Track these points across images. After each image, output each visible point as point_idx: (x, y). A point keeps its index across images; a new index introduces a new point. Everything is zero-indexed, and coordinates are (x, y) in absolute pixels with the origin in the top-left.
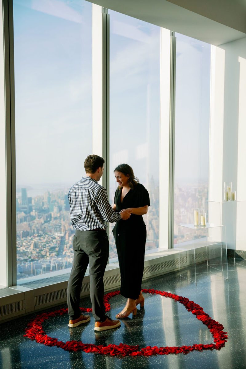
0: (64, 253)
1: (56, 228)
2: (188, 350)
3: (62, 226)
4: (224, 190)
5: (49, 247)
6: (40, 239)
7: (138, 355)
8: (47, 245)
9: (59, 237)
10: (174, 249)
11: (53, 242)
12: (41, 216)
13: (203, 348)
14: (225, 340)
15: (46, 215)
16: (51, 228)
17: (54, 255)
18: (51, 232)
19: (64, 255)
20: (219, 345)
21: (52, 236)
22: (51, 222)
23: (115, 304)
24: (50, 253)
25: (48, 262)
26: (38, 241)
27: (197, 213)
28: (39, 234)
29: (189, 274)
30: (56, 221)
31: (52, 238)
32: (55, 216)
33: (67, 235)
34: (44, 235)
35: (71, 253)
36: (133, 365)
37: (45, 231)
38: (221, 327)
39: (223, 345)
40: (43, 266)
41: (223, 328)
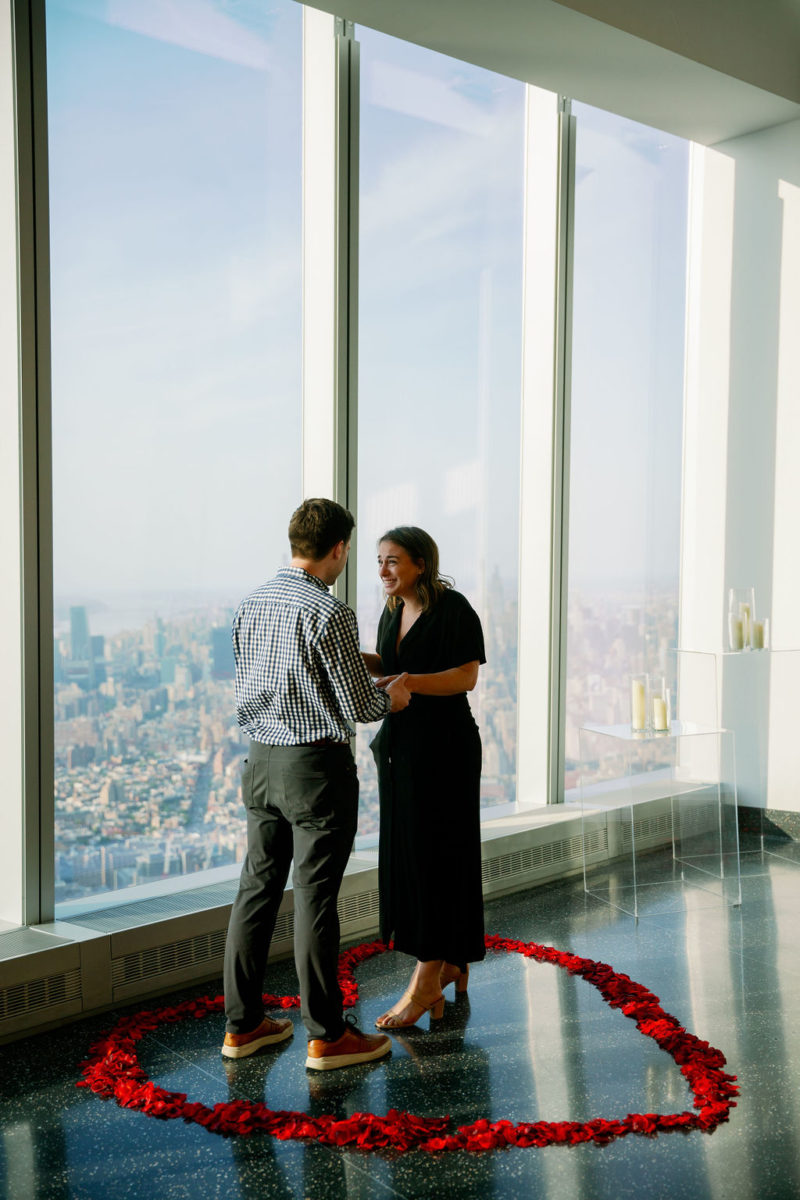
0: (207, 817)
1: (183, 736)
2: (611, 1133)
3: (202, 729)
4: (730, 615)
5: (160, 799)
6: (130, 773)
7: (446, 1149)
8: (153, 792)
9: (191, 767)
10: (567, 804)
11: (173, 783)
12: (132, 698)
13: (657, 1125)
14: (730, 1099)
15: (151, 692)
16: (165, 736)
17: (175, 825)
18: (165, 748)
19: (209, 823)
20: (711, 1115)
21: (170, 764)
22: (167, 715)
23: (373, 982)
24: (162, 817)
25: (157, 846)
26: (124, 779)
27: (643, 690)
28: (128, 757)
29: (613, 886)
30: (182, 713)
31: (169, 768)
32: (180, 697)
33: (218, 759)
34: (142, 758)
35: (237, 817)
36: (430, 1182)
37: (147, 746)
38: (718, 1057)
39: (723, 1117)
40: (140, 860)
41: (723, 1061)
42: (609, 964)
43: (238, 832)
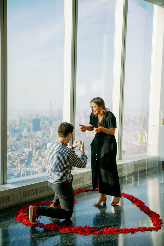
0: (31, 164)
1: (26, 145)
2: (135, 231)
3: (30, 143)
4: (161, 117)
5: (20, 160)
6: (13, 153)
7: (98, 234)
8: (18, 158)
9: (27, 152)
10: (122, 160)
11: (23, 156)
12: (14, 135)
13: (144, 229)
14: (161, 224)
15: (18, 134)
16: (21, 145)
17: (23, 166)
18: (21, 147)
19: (32, 166)
20: (157, 228)
21: (22, 151)
22: (22, 140)
23: (79, 199)
24: (21, 164)
25: (19, 171)
26: (11, 155)
27: (141, 134)
28: (12, 149)
29: (133, 178)
30: (26, 139)
31: (22, 152)
32: (25, 135)
33: (34, 150)
34: (16, 150)
35: (38, 164)
36: (95, 240)
37: (17, 147)
38: (158, 216)
39: (160, 228)
40: (15, 174)
41: (159, 216)
42: (133, 195)
43: (39, 168)
